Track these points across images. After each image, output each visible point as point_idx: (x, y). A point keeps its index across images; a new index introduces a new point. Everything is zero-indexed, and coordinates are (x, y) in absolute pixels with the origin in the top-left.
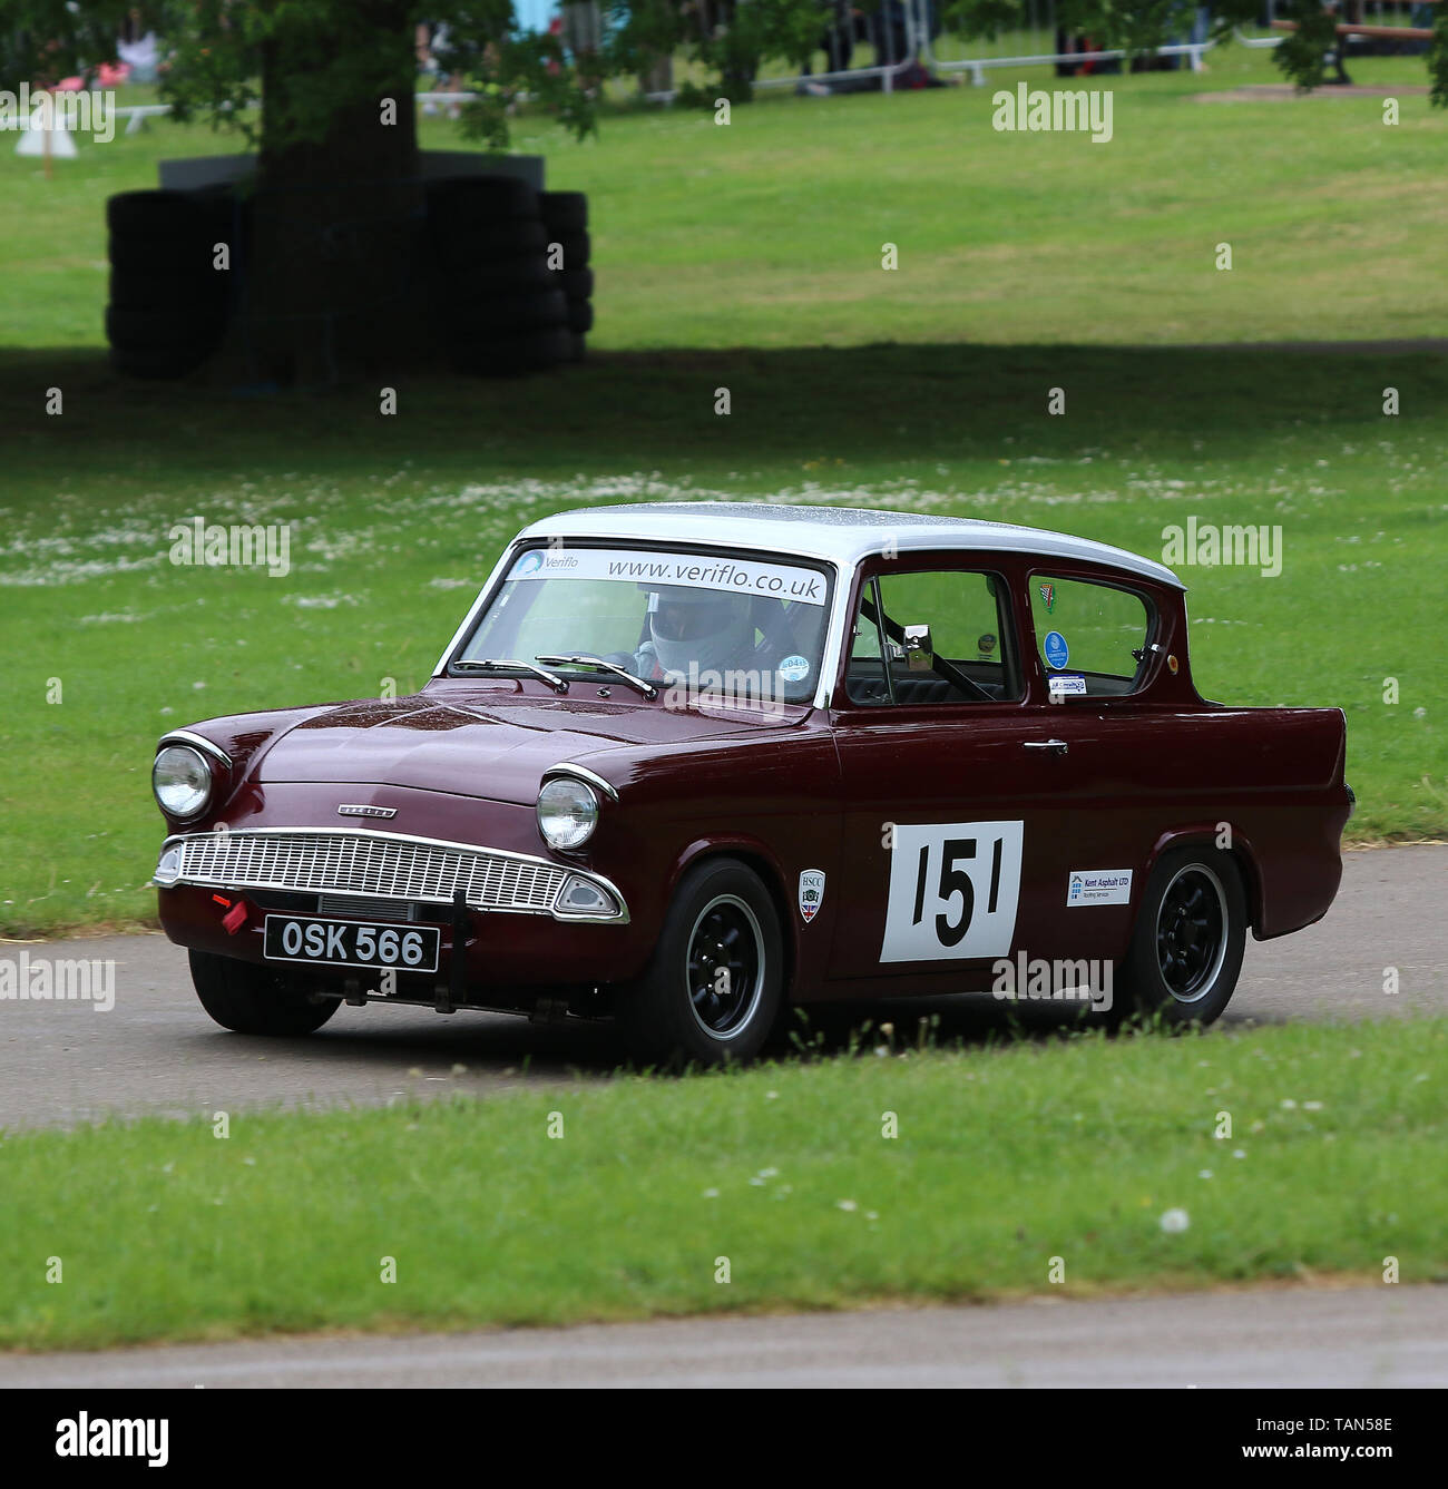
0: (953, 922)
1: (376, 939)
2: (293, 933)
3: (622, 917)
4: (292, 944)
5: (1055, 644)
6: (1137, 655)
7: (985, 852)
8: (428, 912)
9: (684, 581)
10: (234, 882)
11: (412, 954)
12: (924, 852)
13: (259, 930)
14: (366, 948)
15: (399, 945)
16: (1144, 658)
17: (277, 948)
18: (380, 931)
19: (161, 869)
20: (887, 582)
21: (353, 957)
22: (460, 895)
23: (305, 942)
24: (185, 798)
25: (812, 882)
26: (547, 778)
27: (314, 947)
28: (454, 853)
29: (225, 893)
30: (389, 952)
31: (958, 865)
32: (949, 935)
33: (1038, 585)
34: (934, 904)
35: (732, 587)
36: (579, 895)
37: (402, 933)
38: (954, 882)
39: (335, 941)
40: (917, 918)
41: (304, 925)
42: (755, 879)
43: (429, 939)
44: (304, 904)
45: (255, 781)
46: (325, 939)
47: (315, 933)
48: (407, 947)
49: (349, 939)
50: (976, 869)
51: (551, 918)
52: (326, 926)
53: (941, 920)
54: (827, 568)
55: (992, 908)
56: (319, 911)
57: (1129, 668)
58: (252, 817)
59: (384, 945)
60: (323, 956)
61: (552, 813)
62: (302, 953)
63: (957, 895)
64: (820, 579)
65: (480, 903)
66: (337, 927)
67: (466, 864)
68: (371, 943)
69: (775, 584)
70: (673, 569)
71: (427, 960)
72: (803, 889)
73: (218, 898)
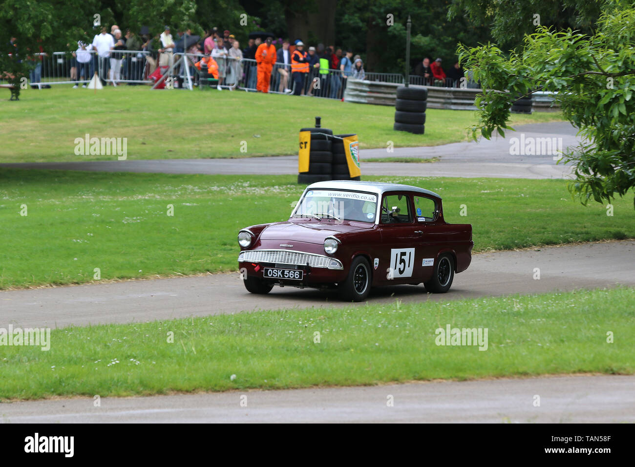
0: (402, 270)
1: (289, 273)
2: (270, 271)
3: (342, 268)
4: (270, 274)
5: (419, 211)
6: (433, 213)
7: (408, 254)
8: (300, 267)
9: (345, 197)
10: (257, 261)
11: (297, 276)
12: (397, 254)
13: (262, 271)
14: (286, 275)
15: (294, 274)
16: (435, 214)
17: (267, 275)
18: (290, 271)
19: (240, 258)
20: (388, 197)
21: (284, 277)
22: (308, 264)
23: (273, 273)
24: (245, 243)
25: (377, 260)
26: (326, 239)
27: (275, 274)
28: (306, 255)
29: (254, 263)
30: (292, 276)
31: (403, 257)
32: (401, 272)
33: (416, 198)
34: (399, 266)
35: (356, 199)
36: (333, 264)
37: (295, 272)
38: (402, 261)
39: (280, 273)
40: (395, 269)
41: (273, 270)
42: (366, 260)
43: (300, 273)
44: (272, 265)
45: (259, 240)
46: (277, 273)
47: (275, 272)
48: (296, 275)
49: (283, 273)
50: (406, 258)
51: (327, 268)
52: (277, 270)
53: (400, 269)
54: (376, 194)
55: (409, 267)
56: (276, 267)
57: (431, 216)
58: (259, 247)
59: (290, 274)
60: (277, 277)
61: (327, 246)
62: (272, 276)
63: (403, 263)
64: (375, 197)
65: (312, 265)
66: (280, 270)
67: (309, 257)
68: (288, 274)
69: (365, 198)
70: (343, 195)
71: (300, 277)
72: (375, 262)
73: (253, 264)
